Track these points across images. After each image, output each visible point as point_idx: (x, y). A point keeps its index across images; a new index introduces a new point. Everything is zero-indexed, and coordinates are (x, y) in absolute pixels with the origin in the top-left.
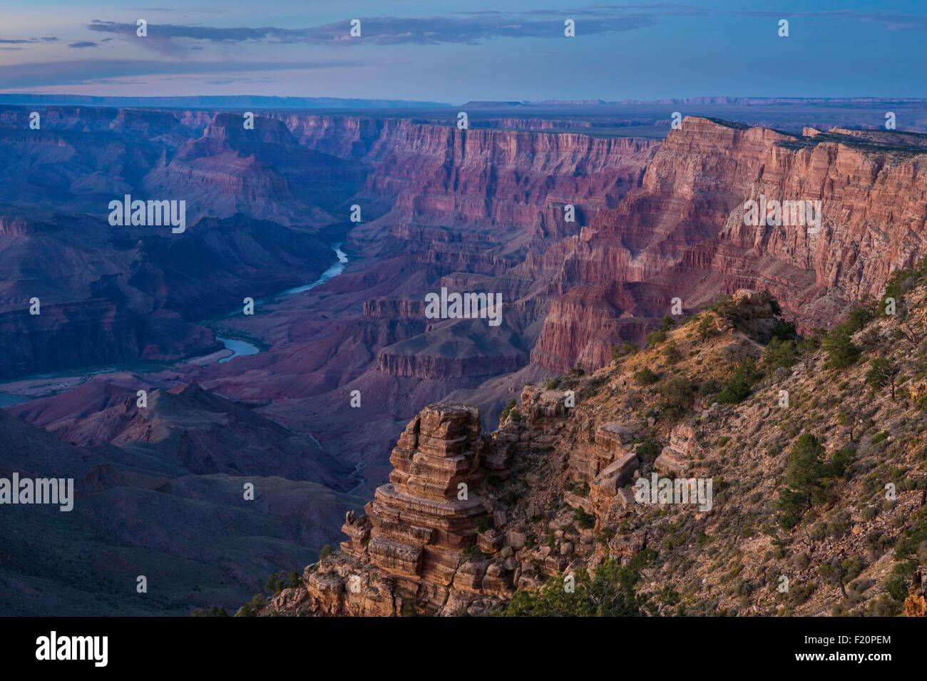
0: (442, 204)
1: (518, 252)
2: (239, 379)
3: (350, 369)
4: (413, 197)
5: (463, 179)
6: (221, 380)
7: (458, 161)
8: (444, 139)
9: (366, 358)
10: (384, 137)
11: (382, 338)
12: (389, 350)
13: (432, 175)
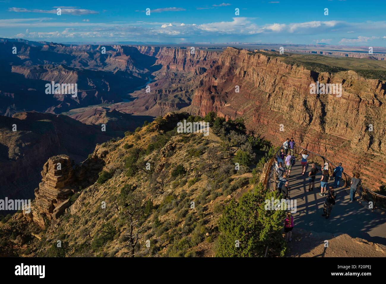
0: (173, 67)
1: (190, 78)
2: (126, 108)
3: (151, 106)
4: (166, 65)
5: (178, 61)
6: (121, 108)
7: (177, 57)
8: (173, 52)
9: (155, 103)
10: (160, 51)
11: (158, 98)
12: (160, 101)
13: (171, 60)
